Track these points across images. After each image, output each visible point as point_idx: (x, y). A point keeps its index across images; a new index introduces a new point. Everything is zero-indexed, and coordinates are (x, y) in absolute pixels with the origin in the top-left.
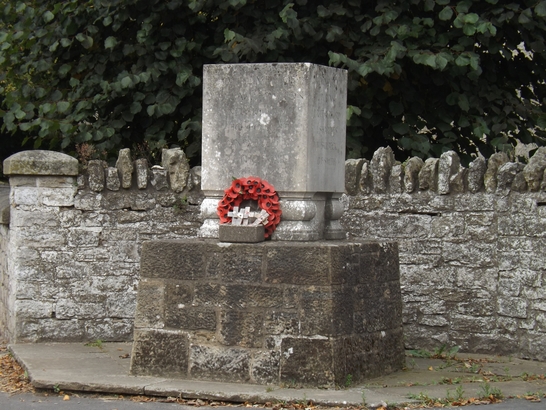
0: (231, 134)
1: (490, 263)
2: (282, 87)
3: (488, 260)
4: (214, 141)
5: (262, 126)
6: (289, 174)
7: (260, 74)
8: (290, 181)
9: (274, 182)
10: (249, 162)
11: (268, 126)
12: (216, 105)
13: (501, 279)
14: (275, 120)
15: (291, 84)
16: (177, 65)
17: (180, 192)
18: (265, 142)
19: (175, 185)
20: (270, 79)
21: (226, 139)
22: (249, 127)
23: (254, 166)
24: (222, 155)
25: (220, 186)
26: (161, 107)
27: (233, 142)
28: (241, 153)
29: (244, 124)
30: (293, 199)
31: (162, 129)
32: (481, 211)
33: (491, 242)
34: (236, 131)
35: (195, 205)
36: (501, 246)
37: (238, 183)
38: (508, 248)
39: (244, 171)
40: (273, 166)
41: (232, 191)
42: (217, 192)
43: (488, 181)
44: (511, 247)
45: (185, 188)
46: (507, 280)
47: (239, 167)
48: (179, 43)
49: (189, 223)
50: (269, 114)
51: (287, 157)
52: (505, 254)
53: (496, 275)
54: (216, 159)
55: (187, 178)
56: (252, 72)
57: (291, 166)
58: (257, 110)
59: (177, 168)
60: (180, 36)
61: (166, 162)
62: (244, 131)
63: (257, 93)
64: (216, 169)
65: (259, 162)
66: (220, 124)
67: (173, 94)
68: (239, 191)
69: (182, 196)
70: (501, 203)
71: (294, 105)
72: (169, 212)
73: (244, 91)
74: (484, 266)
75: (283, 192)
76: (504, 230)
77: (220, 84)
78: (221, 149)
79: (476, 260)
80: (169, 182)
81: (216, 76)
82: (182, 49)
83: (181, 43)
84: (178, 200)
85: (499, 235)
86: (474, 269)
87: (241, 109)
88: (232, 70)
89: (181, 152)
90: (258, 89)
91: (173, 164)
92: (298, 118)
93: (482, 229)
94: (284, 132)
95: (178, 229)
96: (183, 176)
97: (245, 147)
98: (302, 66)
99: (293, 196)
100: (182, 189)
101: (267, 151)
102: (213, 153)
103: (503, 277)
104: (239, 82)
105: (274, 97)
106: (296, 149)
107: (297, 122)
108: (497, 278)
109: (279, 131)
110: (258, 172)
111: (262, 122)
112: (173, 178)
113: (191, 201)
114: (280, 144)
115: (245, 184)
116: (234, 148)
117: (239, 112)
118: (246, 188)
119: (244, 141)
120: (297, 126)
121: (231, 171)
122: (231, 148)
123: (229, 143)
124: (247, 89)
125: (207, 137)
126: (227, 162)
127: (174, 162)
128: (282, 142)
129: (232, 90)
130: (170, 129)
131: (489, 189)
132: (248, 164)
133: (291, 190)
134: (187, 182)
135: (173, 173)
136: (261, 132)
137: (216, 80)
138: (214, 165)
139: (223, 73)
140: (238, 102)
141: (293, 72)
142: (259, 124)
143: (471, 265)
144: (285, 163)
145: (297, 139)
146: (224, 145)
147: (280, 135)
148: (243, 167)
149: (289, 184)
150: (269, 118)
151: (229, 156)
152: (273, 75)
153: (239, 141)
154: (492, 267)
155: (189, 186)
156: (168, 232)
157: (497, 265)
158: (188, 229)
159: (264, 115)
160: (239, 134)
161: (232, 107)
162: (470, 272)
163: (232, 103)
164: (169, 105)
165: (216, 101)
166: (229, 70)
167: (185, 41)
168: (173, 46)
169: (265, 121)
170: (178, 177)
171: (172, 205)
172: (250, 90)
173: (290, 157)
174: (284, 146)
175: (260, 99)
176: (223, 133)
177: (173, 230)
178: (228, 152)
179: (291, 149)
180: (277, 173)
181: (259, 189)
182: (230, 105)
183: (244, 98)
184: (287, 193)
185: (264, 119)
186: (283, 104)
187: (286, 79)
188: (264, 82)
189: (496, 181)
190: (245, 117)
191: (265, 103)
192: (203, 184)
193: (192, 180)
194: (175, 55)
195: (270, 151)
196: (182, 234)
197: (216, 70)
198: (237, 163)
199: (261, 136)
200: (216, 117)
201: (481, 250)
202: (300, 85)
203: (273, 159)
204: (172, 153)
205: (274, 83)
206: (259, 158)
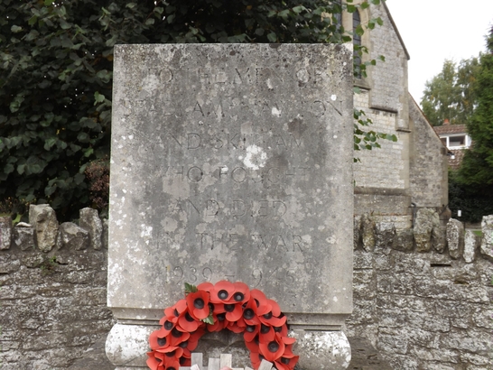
0: (177, 188)
1: (370, 319)
2: (292, 89)
3: (369, 316)
4: (136, 203)
5: (248, 171)
6: (314, 275)
7: (243, 62)
8: (314, 292)
9: (278, 291)
10: (218, 247)
11: (264, 173)
12: (143, 126)
13: (380, 335)
14: (279, 160)
15: (314, 84)
16: (45, 135)
17: (48, 252)
18: (256, 206)
19: (43, 245)
20: (266, 74)
21: (165, 199)
22: (218, 174)
23: (230, 258)
24: (156, 232)
25: (151, 299)
26: (31, 167)
27: (181, 205)
28: (201, 229)
29: (206, 167)
30: (321, 329)
31: (31, 187)
32: (361, 269)
33: (370, 299)
34: (187, 181)
35: (64, 264)
36: (381, 302)
37: (197, 298)
38: (391, 306)
39: (208, 268)
40: (276, 258)
41: (187, 316)
42: (144, 311)
43: (367, 240)
44: (394, 305)
45: (53, 247)
46: (390, 336)
47: (195, 259)
48: (48, 116)
49: (58, 284)
50: (264, 146)
51: (308, 239)
52: (387, 311)
53: (376, 331)
54: (142, 241)
55: (57, 236)
56: (225, 59)
57: (317, 257)
58: (236, 139)
59: (45, 226)
60: (49, 112)
61: (34, 220)
62: (207, 181)
63: (236, 102)
64: (142, 262)
65: (243, 248)
66: (152, 167)
67: (41, 159)
68: (203, 316)
69: (50, 256)
70: (381, 261)
71: (322, 127)
72: (35, 273)
73: (206, 97)
74: (365, 322)
75: (299, 315)
76: (385, 288)
77: (151, 83)
78: (154, 221)
79: (357, 316)
80: (36, 242)
81: (143, 68)
82: (50, 121)
83: (50, 117)
84: (46, 260)
85: (378, 292)
86: (355, 326)
87: (200, 135)
88: (178, 55)
89: (49, 209)
90: (240, 95)
91: (41, 221)
92: (331, 155)
93: (362, 286)
94: (301, 185)
95: (45, 291)
96: (51, 235)
97: (209, 216)
98: (338, 49)
99: (322, 322)
100: (50, 248)
101: (261, 224)
102: (134, 229)
103: (383, 333)
104: (195, 80)
105: (275, 111)
106: (329, 222)
107: (329, 165)
108: (377, 334)
109: (288, 182)
110: (240, 271)
111: (248, 163)
112: (41, 237)
113: (61, 260)
114: (291, 212)
115: (215, 299)
116: (184, 217)
117: (196, 141)
118: (220, 310)
119: (207, 203)
120: (330, 174)
121: (176, 266)
122: (176, 217)
123: (173, 207)
124: (214, 93)
125: (121, 194)
126: (167, 249)
127: (43, 219)
128: (295, 207)
129: (179, 96)
130: (38, 187)
131: (368, 248)
132: (217, 254)
133: (318, 310)
134: (56, 241)
135: (40, 232)
136: (246, 185)
137: (143, 75)
138: (138, 255)
139: (158, 61)
140: (193, 120)
141: (319, 61)
142: (243, 168)
143: (352, 322)
144: (303, 251)
145: (330, 201)
146: (160, 212)
147: (290, 190)
148: (205, 258)
149: (313, 296)
150: (264, 156)
151: (172, 235)
152: (272, 66)
153: (196, 202)
154: (372, 323)
155: (59, 244)
156: (34, 295)
157: (377, 321)
158: (57, 291)
159: (253, 150)
160: (194, 187)
161: (178, 130)
162: (351, 329)
163: (179, 122)
164: (38, 166)
165: (142, 117)
166: (171, 55)
167: (53, 115)
168: (43, 119)
169: (255, 160)
170: (46, 236)
171: (39, 266)
172: (221, 96)
173: (315, 239)
174: (301, 216)
175: (245, 114)
176: (159, 185)
177: (39, 292)
178: (169, 226)
179: (317, 222)
180: (286, 273)
181: (249, 311)
182: (175, 126)
183: (206, 112)
184: (307, 315)
185: (253, 156)
186: (296, 126)
187: (302, 75)
188: (252, 80)
189: (376, 240)
190: (209, 152)
191: (255, 124)
192: (110, 294)
193: (62, 237)
194: (44, 125)
195: (268, 226)
196: (51, 296)
197: (143, 56)
198: (192, 250)
199: (246, 192)
200: (142, 151)
201: (361, 307)
202: (335, 88)
203: (274, 243)
204: (39, 209)
205: (275, 82)
206: (242, 239)
